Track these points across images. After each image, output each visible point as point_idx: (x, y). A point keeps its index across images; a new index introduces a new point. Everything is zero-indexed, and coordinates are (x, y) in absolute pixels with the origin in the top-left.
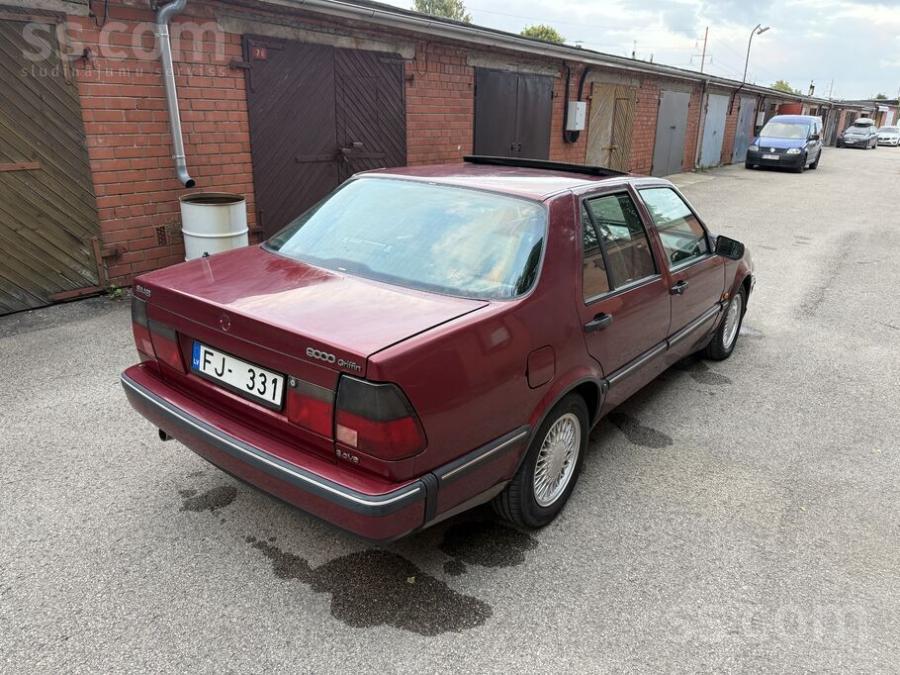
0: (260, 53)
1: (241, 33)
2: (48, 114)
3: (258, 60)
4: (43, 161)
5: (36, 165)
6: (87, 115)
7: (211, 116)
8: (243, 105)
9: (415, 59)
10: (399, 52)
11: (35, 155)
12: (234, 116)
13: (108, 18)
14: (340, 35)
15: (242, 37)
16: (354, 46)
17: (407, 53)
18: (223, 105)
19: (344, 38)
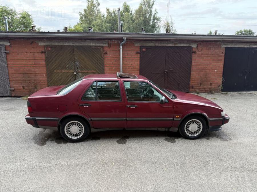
0: (144, 50)
1: (140, 46)
2: (98, 63)
3: (144, 51)
4: (97, 71)
5: (95, 71)
6: (105, 63)
7: (130, 63)
8: (139, 61)
9: (197, 47)
10: (190, 45)
11: (95, 70)
12: (136, 63)
13: (111, 46)
14: (169, 43)
15: (140, 47)
16: (174, 45)
17: (194, 46)
18: (134, 61)
19: (170, 44)
